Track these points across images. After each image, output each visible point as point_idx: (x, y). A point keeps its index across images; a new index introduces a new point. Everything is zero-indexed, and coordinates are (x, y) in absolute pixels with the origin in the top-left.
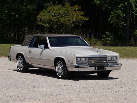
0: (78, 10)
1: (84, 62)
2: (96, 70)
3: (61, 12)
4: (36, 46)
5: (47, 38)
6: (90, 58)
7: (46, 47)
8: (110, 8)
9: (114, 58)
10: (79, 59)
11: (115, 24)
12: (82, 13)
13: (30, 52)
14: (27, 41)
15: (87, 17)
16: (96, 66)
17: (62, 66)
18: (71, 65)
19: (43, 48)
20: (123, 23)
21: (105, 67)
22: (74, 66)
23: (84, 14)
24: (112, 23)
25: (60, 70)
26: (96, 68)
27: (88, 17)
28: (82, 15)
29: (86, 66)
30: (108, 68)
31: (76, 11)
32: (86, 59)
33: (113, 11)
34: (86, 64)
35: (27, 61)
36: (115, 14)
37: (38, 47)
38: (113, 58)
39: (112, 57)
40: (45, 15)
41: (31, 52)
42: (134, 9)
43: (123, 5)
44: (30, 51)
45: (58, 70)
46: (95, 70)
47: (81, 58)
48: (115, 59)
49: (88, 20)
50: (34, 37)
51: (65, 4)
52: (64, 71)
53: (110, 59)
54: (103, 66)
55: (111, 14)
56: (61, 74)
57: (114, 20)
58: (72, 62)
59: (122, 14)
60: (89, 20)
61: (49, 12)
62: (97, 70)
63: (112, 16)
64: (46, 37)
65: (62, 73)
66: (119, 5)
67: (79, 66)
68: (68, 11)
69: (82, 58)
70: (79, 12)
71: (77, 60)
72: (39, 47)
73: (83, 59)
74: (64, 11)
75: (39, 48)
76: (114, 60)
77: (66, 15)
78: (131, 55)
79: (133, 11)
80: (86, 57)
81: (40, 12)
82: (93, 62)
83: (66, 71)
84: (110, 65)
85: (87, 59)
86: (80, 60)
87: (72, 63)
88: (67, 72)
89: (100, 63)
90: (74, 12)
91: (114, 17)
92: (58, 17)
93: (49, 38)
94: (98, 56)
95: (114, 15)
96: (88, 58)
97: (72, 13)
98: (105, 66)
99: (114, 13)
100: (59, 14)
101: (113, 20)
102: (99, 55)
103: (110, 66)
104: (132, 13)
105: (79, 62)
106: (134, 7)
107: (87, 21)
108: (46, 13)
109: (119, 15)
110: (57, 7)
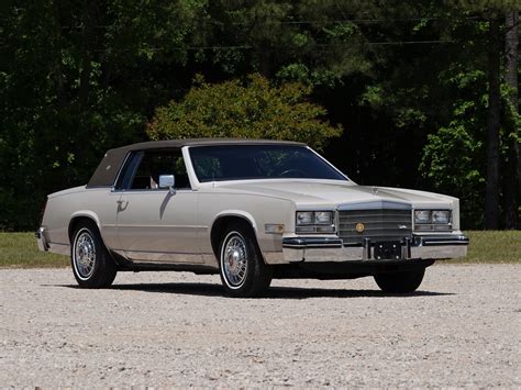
0: (300, 101)
1: (324, 229)
2: (373, 258)
3: (238, 107)
4: (141, 184)
5: (185, 151)
6: (348, 215)
7: (182, 182)
8: (423, 117)
9: (440, 214)
10: (306, 218)
11: (443, 178)
12: (318, 110)
13: (120, 209)
14: (108, 168)
15: (334, 125)
16: (371, 245)
17: (241, 246)
18: (275, 241)
19: (168, 188)
20: (475, 173)
21: (406, 247)
22: (289, 243)
23: (324, 112)
24: (431, 174)
25: (235, 263)
26: (372, 249)
27: (340, 125)
28: (317, 118)
29: (333, 244)
30: (418, 252)
31: (293, 104)
32: (332, 217)
33: (435, 132)
34: (335, 236)
35: (110, 244)
36: (444, 141)
37: (150, 187)
38: (436, 216)
39: (432, 210)
40: (177, 120)
41: (123, 206)
42: (514, 122)
43: (473, 107)
44: (120, 202)
45: (227, 264)
46: (369, 257)
47: (313, 213)
48: (441, 217)
49: (338, 135)
50: (134, 153)
51: (251, 80)
52: (251, 267)
53: (422, 216)
54: (399, 245)
55: (428, 142)
56: (239, 279)
57: (441, 164)
58: (281, 228)
59: (468, 142)
60: (345, 134)
61: (191, 108)
62: (376, 257)
63: (432, 151)
64: (180, 149)
65: (241, 274)
66: (458, 107)
67: (306, 245)
68: (263, 105)
69: (317, 214)
70: (303, 107)
71: (299, 222)
72: (152, 187)
73: (323, 217)
74: (249, 103)
75: (155, 190)
76: (438, 223)
77: (257, 119)
78: (504, 252)
79: (510, 127)
80: (334, 208)
81: (159, 110)
82: (360, 227)
83: (257, 267)
84: (424, 241)
85: (337, 215)
86: (308, 219)
87: (282, 234)
88: (260, 267)
89: (385, 230)
90: (287, 108)
91: (439, 152)
92: (226, 126)
93: (190, 149)
94: (379, 206)
95: (438, 144)
96: (341, 212)
97: (280, 111)
98: (404, 244)
99: (441, 136)
100: (231, 115)
101: (437, 163)
102: (384, 202)
103: (424, 245)
104: (506, 135)
105: (304, 229)
106: (516, 114)
107: (334, 138)
108: (181, 114)
109: (459, 144)
110: (223, 88)
